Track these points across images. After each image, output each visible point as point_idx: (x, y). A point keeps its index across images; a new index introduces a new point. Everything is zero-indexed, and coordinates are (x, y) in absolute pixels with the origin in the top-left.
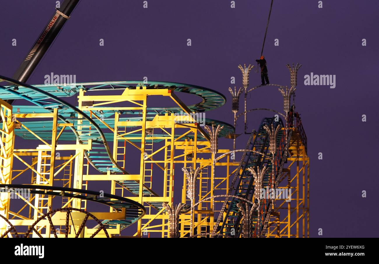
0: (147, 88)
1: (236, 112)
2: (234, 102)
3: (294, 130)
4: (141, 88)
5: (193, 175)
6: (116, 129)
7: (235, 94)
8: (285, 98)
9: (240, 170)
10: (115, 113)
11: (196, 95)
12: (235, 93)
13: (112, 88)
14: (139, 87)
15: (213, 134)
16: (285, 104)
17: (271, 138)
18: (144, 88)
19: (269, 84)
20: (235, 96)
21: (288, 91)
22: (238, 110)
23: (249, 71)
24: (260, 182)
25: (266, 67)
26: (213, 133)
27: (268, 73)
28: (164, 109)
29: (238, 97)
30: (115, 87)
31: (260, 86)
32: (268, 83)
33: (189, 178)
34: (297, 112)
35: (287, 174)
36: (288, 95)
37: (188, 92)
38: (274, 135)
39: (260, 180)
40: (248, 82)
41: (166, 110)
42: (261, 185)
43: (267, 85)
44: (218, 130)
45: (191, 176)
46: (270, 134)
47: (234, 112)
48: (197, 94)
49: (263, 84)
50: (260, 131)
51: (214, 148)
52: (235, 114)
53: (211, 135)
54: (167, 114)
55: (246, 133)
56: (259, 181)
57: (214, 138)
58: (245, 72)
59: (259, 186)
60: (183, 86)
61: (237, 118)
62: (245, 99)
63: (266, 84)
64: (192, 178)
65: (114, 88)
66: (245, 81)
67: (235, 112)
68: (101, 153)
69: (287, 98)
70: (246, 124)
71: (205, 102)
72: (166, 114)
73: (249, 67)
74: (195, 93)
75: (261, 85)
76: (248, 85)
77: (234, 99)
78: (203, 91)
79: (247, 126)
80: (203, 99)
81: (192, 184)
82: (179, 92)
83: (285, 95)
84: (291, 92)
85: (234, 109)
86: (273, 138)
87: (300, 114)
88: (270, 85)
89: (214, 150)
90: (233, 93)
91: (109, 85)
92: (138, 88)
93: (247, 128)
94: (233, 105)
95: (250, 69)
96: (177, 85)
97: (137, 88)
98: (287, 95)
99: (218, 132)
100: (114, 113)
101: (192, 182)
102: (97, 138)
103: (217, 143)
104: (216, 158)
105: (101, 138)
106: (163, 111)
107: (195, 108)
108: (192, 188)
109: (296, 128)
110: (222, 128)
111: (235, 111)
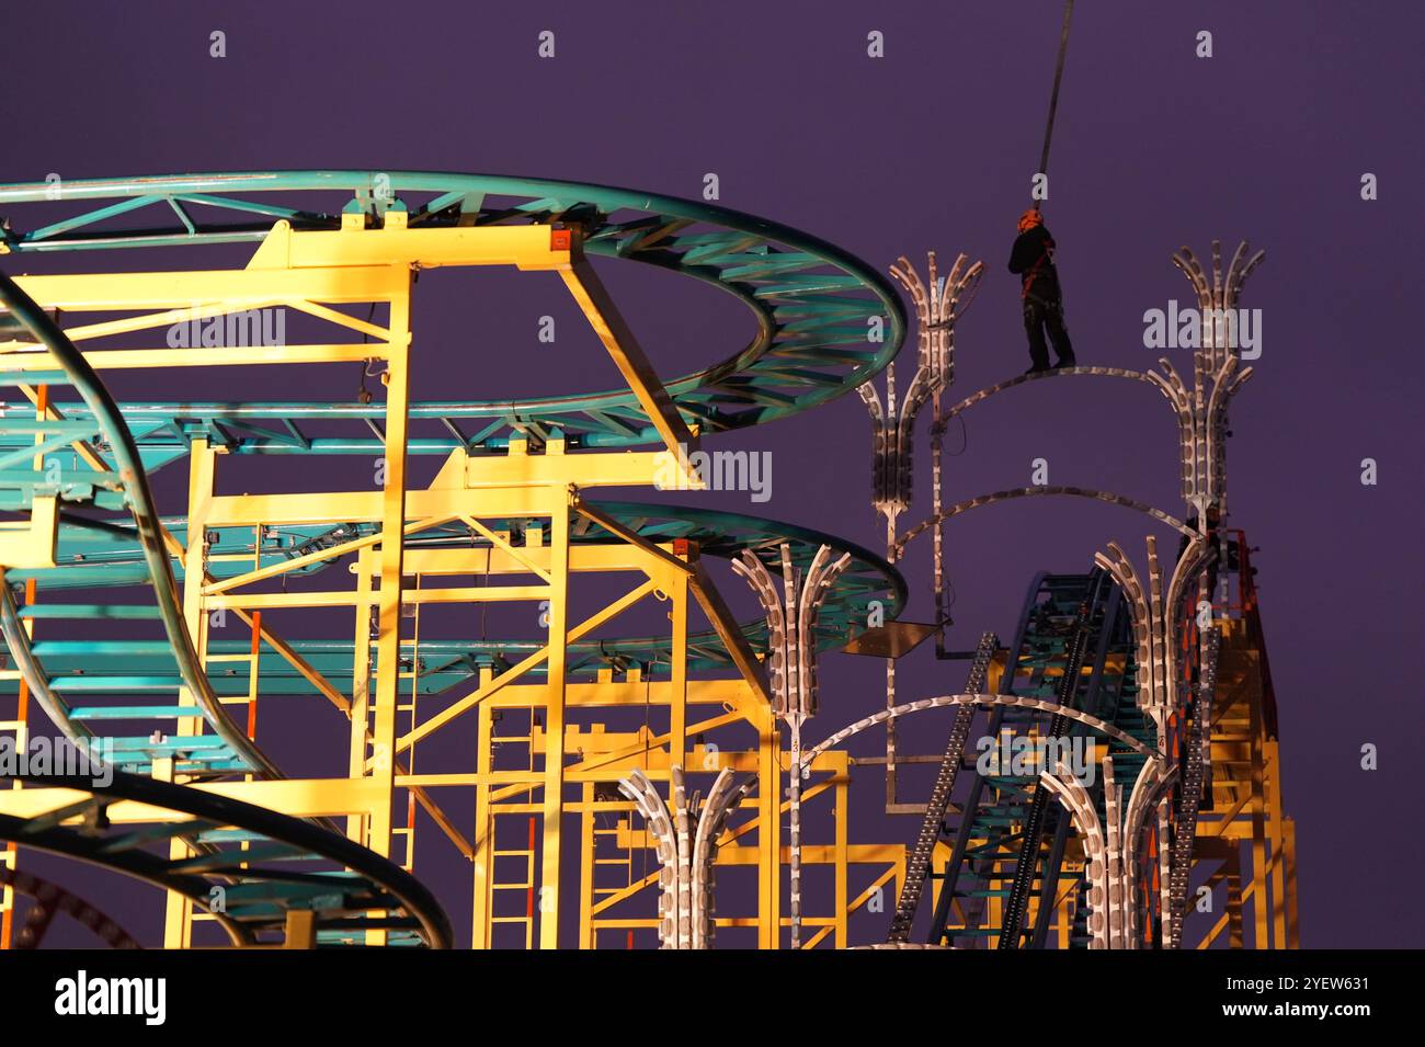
0: (414, 224)
1: (898, 510)
2: (882, 452)
3: (1226, 632)
4: (374, 222)
5: (692, 819)
6: (197, 545)
7: (891, 406)
8: (1190, 426)
9: (935, 853)
10: (189, 447)
11: (722, 282)
12: (891, 397)
13: (184, 231)
14: (361, 219)
15: (790, 605)
16: (1190, 461)
17: (1144, 622)
18: (396, 219)
19: (1074, 365)
20: (891, 415)
21: (1208, 383)
22: (909, 498)
23: (957, 292)
24: (1120, 859)
25: (1053, 269)
26: (789, 595)
27: (1066, 302)
28: (503, 409)
29: (909, 425)
30: (207, 220)
31: (1020, 380)
32: (1067, 358)
33: (668, 838)
34: (1241, 532)
35: (1219, 872)
36: (1206, 407)
37: (674, 261)
38: (1162, 603)
39: (1120, 849)
40: (950, 357)
41: (518, 419)
42: (1125, 878)
43: (1062, 372)
44: (816, 579)
45: (682, 826)
46: (1141, 600)
47: (887, 511)
48: (727, 274)
49: (1040, 365)
50: (1027, 641)
51: (792, 690)
52: (891, 524)
53: (776, 607)
54: (523, 443)
55: (941, 654)
56: (1113, 856)
57: (791, 626)
58: (935, 301)
59: (1113, 881)
60: (646, 206)
61: (903, 543)
62: (936, 453)
63: (1058, 366)
64: (683, 836)
65: (191, 229)
66: (935, 349)
67: (891, 510)
68: (120, 612)
69: (1200, 424)
70: (945, 604)
71: (772, 346)
72: (517, 446)
73: (955, 268)
74: (713, 272)
75: (1028, 372)
76: (950, 374)
77: (882, 434)
78: (771, 250)
79: (945, 611)
80: (760, 316)
81: (684, 875)
82: (615, 256)
83: (1187, 408)
84: (1224, 387)
85: (886, 493)
86: (1156, 620)
87: (1257, 549)
88: (1077, 371)
89: (793, 701)
90: (874, 399)
91: (163, 204)
92: (352, 220)
93: (949, 622)
94: (875, 469)
95: (960, 284)
96: (605, 202)
97: (346, 219)
98: (1199, 406)
99: (820, 592)
100: (182, 450)
101: (684, 862)
102: (96, 489)
103: (813, 659)
104: (809, 748)
105: (121, 485)
106: (494, 427)
107: (703, 399)
108: (684, 901)
109: (1238, 623)
110: (838, 565)
111: (890, 502)
